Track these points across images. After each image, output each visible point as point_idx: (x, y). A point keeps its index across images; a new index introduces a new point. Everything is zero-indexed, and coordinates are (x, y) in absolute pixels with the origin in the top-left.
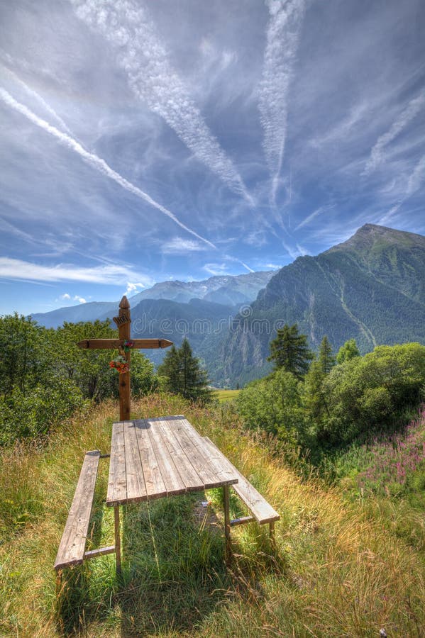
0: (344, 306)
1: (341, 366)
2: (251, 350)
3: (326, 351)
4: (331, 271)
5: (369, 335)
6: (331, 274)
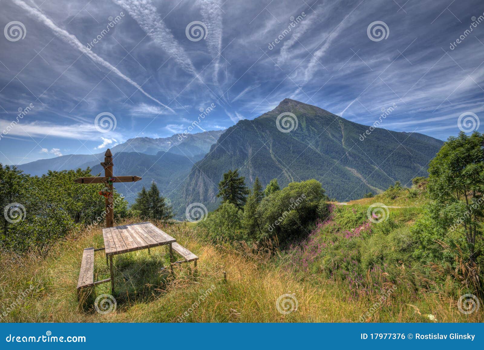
0: (272, 156)
1: (268, 198)
2: (206, 191)
3: (258, 188)
4: (263, 131)
5: (289, 176)
6: (263, 133)
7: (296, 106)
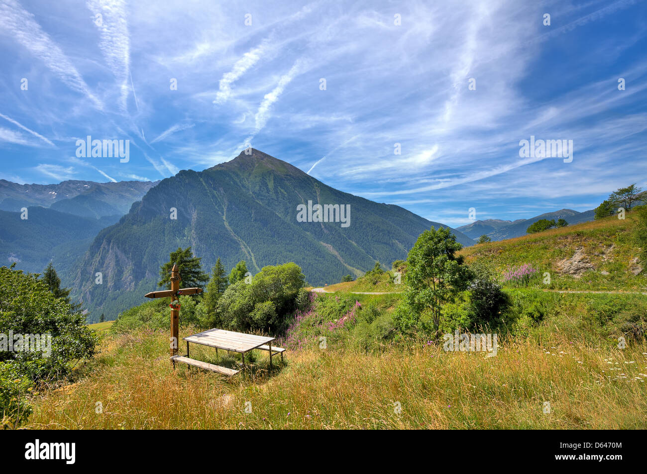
0: (226, 224)
1: (234, 286)
2: (120, 273)
3: (220, 272)
4: (214, 189)
5: (249, 252)
6: (215, 192)
7: (262, 159)
